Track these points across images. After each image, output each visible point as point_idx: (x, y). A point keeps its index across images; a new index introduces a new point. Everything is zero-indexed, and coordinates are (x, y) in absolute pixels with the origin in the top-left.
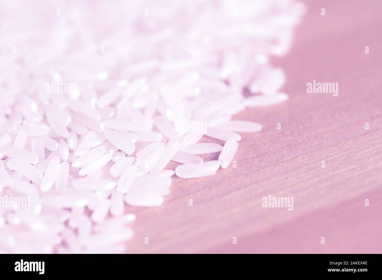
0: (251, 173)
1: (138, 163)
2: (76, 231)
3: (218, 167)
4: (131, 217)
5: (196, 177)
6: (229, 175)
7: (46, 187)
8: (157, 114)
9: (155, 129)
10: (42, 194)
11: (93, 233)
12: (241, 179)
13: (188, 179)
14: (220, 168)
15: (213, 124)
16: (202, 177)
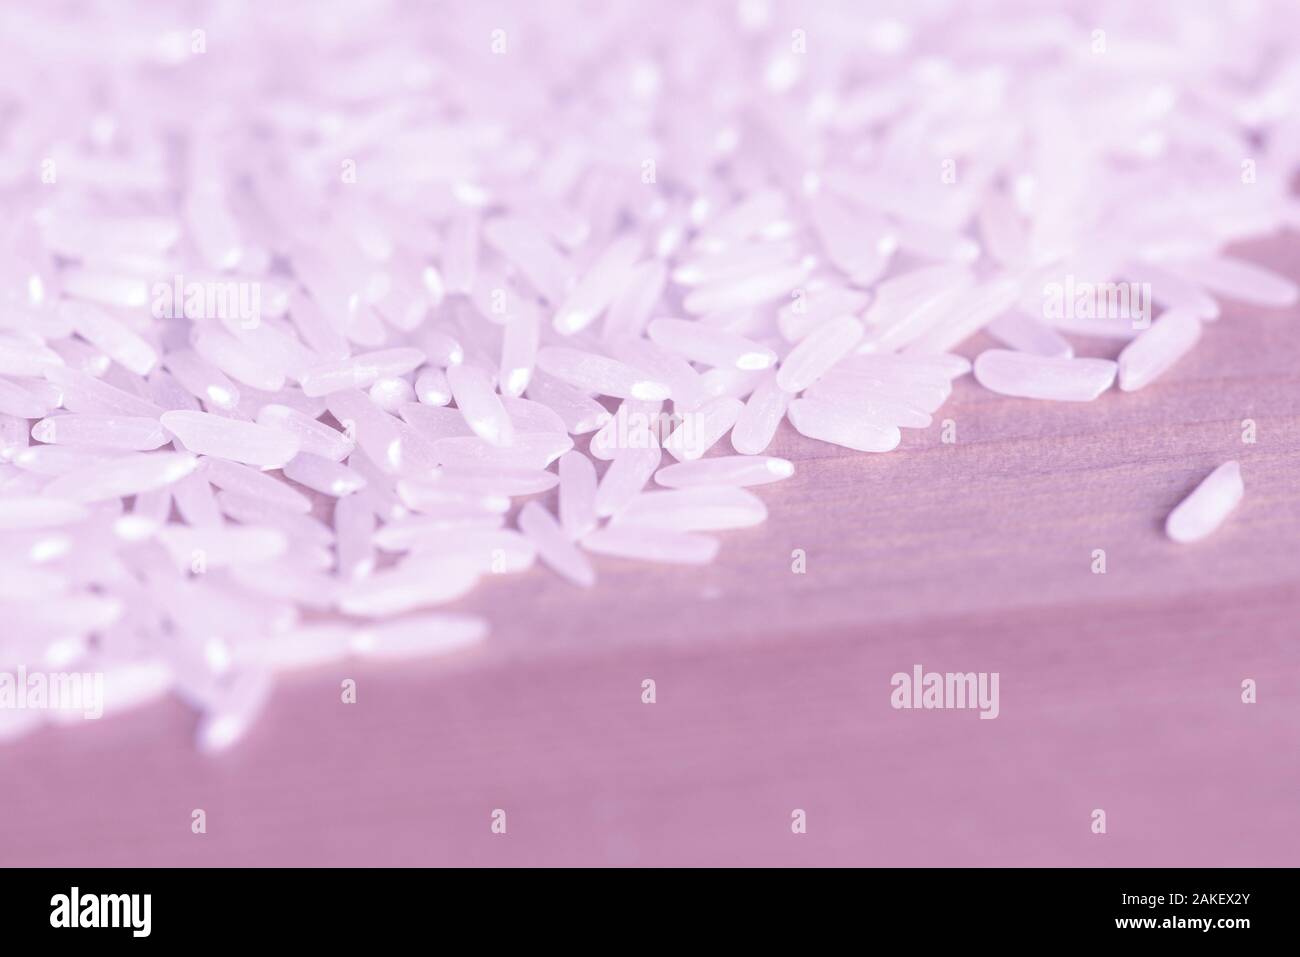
0: (1201, 423)
1: (874, 315)
2: (602, 467)
3: (1109, 382)
4: (783, 468)
5: (1032, 395)
6: (1134, 415)
7: (573, 321)
8: (1001, 184)
9: (973, 230)
10: (549, 338)
11: (652, 485)
12: (1164, 434)
13: (1008, 397)
14: (1116, 386)
15: (1155, 253)
16: (1052, 402)
